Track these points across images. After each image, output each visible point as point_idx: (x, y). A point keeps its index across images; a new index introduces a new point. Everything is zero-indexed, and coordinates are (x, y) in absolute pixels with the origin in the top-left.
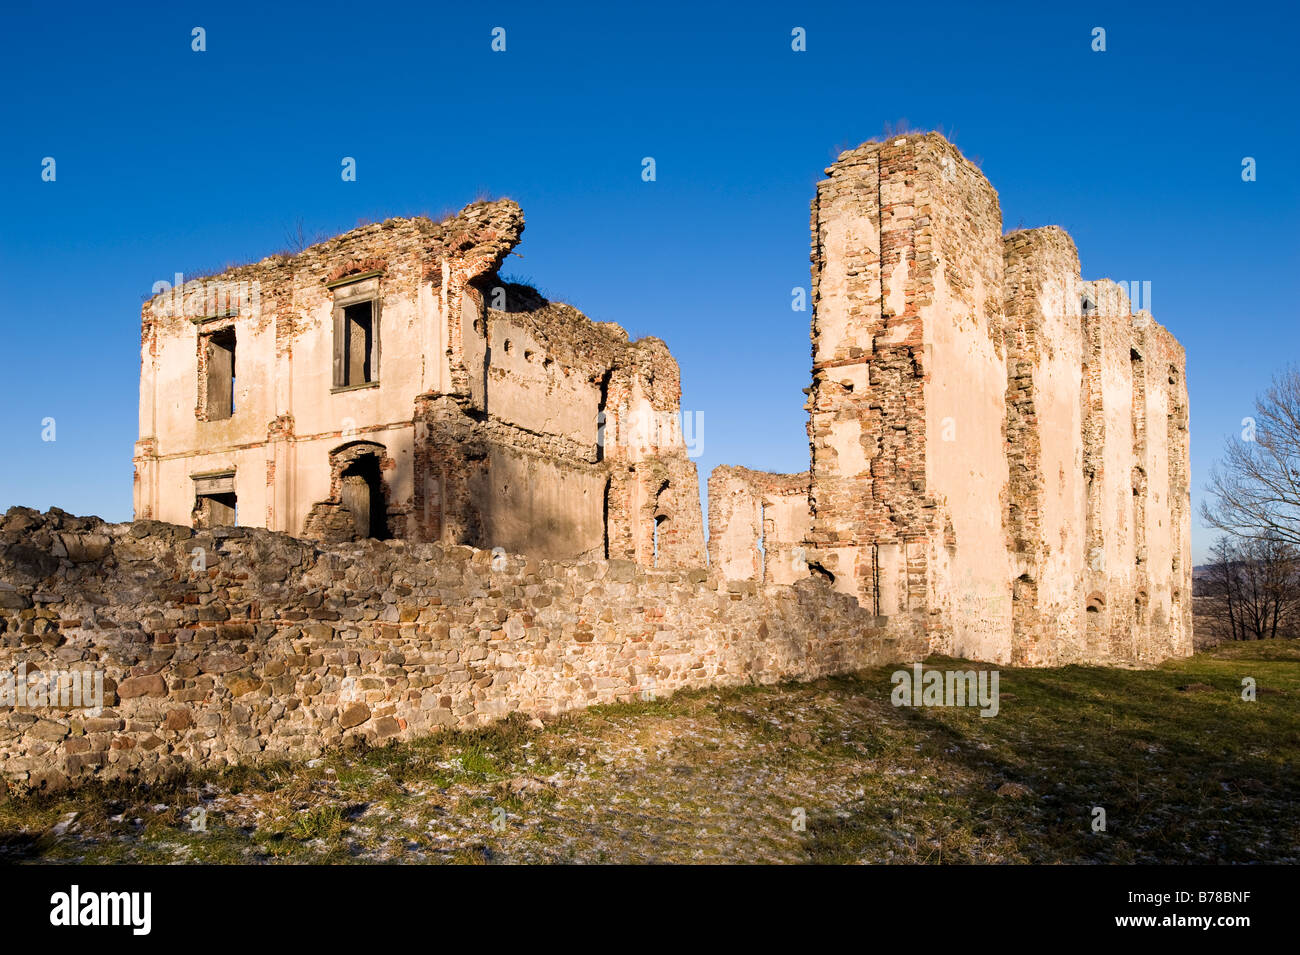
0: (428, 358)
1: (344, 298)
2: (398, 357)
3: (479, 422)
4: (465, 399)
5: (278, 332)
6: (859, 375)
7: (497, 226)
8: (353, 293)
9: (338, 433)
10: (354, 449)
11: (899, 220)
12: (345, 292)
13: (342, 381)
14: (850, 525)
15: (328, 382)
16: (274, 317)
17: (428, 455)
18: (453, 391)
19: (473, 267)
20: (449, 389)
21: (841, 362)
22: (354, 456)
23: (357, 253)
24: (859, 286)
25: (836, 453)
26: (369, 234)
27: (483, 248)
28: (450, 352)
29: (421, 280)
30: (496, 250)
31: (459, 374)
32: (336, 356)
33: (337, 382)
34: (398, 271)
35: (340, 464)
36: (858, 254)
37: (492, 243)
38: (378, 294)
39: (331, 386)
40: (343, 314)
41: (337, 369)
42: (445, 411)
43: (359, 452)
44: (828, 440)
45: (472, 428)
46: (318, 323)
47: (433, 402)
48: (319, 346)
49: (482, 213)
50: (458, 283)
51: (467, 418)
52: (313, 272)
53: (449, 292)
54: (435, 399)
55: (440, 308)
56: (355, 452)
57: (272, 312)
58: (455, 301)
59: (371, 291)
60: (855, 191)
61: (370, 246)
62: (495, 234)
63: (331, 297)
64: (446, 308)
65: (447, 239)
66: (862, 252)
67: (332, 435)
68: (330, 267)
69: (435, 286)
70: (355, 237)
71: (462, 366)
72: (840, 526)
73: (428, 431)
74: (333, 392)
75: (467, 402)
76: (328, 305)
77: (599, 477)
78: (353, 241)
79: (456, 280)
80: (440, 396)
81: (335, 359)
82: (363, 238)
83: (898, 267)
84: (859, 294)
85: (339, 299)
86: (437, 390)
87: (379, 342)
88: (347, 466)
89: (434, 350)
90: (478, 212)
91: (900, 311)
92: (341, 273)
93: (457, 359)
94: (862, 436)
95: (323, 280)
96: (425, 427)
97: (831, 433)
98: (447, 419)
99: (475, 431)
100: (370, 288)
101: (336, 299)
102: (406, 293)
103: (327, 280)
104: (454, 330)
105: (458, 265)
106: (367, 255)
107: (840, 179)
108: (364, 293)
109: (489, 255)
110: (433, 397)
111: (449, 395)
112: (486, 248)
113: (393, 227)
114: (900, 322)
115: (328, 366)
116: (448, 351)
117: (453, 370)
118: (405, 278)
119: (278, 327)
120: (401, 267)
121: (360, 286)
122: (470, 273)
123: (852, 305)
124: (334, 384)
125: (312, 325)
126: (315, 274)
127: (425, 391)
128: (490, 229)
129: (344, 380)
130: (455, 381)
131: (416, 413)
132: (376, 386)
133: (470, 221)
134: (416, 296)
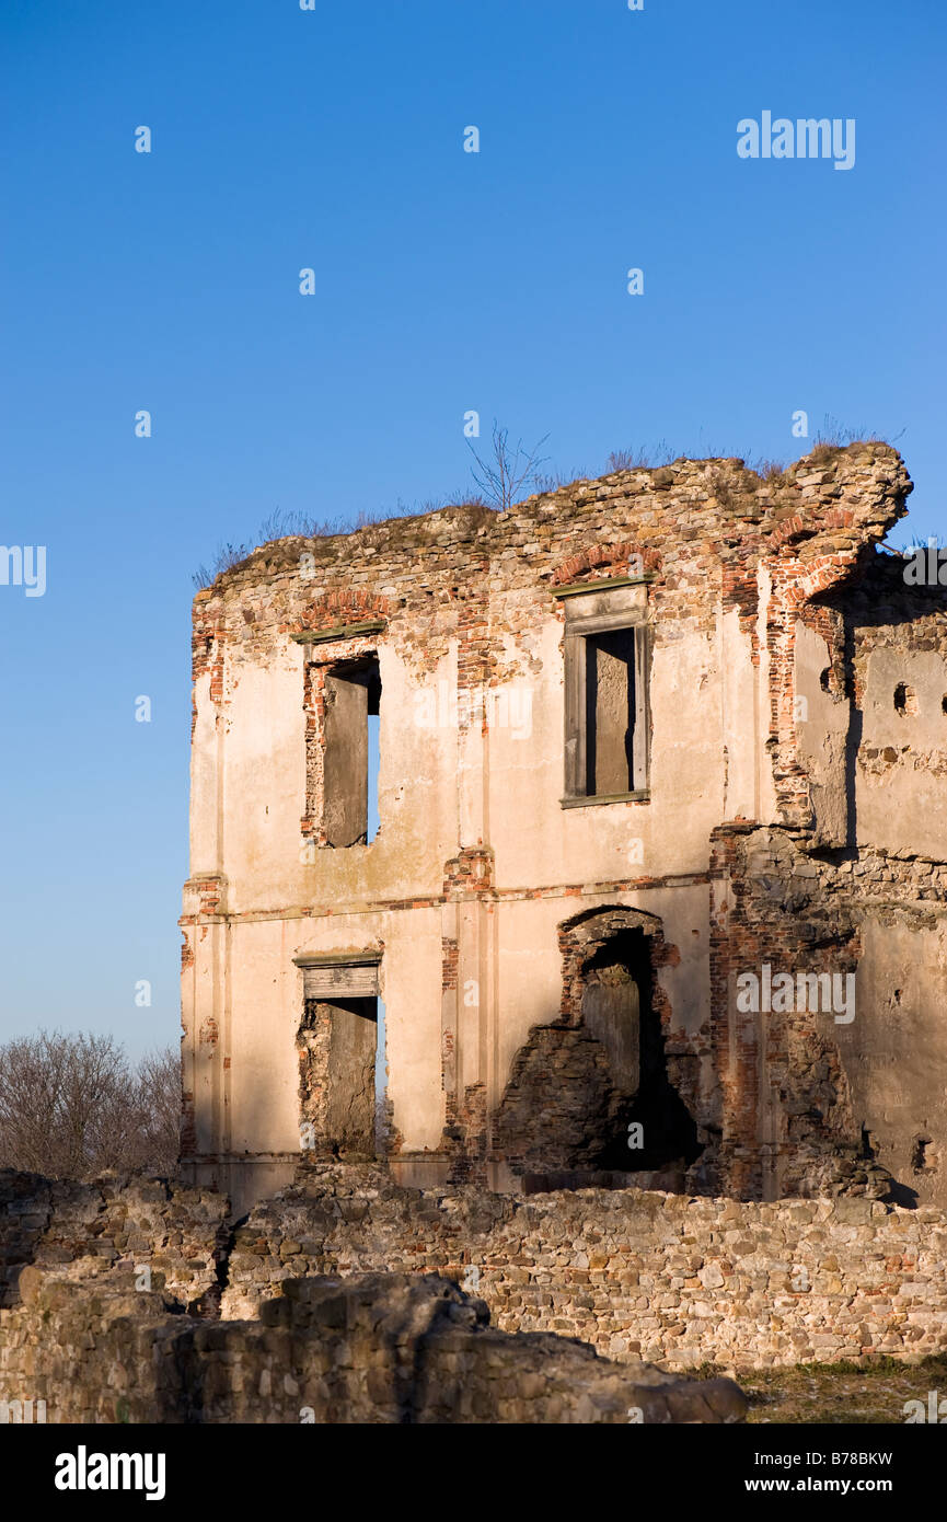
0: (734, 751)
1: (582, 618)
2: (683, 744)
3: (838, 865)
4: (803, 833)
5: (461, 677)
7: (854, 501)
8: (601, 610)
9: (575, 889)
10: (604, 918)
12: (585, 605)
13: (582, 783)
15: (556, 785)
16: (453, 646)
17: (735, 944)
18: (779, 819)
19: (815, 573)
20: (771, 815)
22: (606, 933)
23: (606, 530)
26: (627, 495)
27: (830, 540)
28: (774, 741)
29: (720, 598)
30: (854, 543)
31: (794, 784)
32: (570, 733)
33: (572, 786)
34: (681, 574)
35: (579, 948)
37: (847, 532)
38: (645, 616)
39: (561, 793)
40: (581, 647)
41: (572, 759)
42: (767, 856)
43: (614, 925)
45: (824, 882)
46: (535, 664)
47: (744, 839)
48: (539, 710)
49: (826, 480)
50: (787, 605)
51: (813, 862)
52: (525, 559)
53: (771, 624)
54: (747, 834)
55: (754, 657)
56: (607, 925)
57: (450, 632)
58: (783, 641)
59: (632, 609)
61: (629, 519)
62: (851, 515)
63: (561, 612)
64: (765, 657)
65: (766, 521)
67: (563, 891)
68: (557, 554)
69: (744, 613)
70: (603, 498)
71: (797, 768)
73: (735, 897)
74: (566, 804)
75: (807, 838)
76: (555, 630)
78: (599, 505)
79: (784, 601)
80: (758, 827)
81: (568, 738)
82: (616, 502)
85: (572, 620)
86: (750, 816)
87: (648, 713)
88: (592, 952)
89: (744, 739)
90: (818, 477)
92: (578, 567)
93: (787, 755)
95: (545, 577)
96: (730, 888)
98: (772, 870)
99: (830, 885)
100: (631, 604)
101: (569, 619)
102: (695, 620)
103: (553, 579)
104: (780, 698)
105: (787, 572)
106: (625, 536)
108: (620, 612)
109: (842, 554)
110: (746, 829)
111: (773, 826)
112: (834, 541)
113: (671, 483)
115: (555, 755)
116: (770, 741)
117: (779, 778)
118: (693, 590)
119: (460, 665)
120: (686, 568)
121: (614, 596)
122: (810, 586)
124: (567, 788)
125: (524, 667)
126: (530, 564)
127: (730, 817)
128: (841, 506)
129: (586, 785)
130: (783, 798)
131: (712, 862)
132: (643, 798)
133: (804, 492)
134: (713, 627)
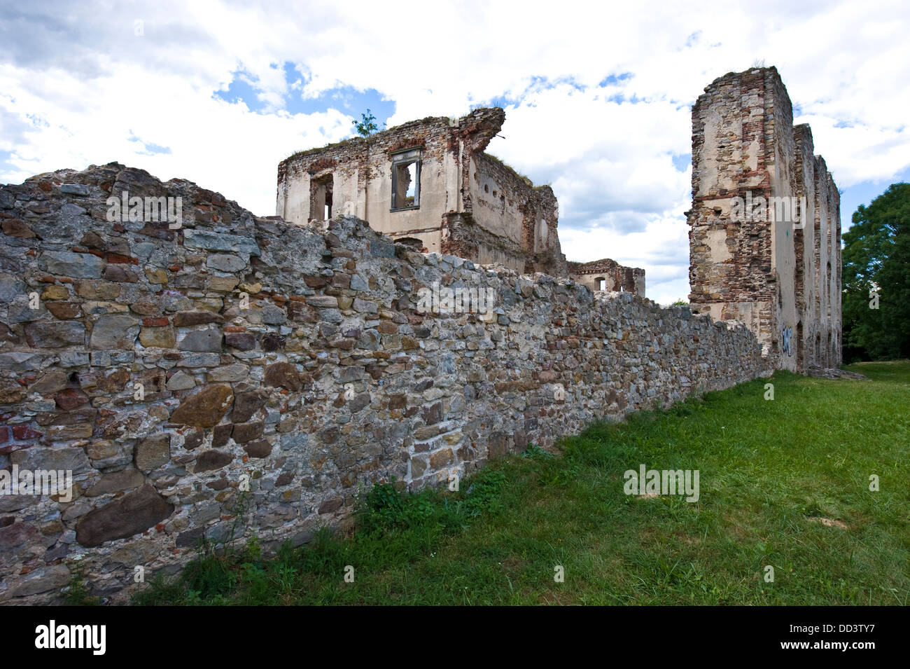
0: (450, 192)
1: (398, 161)
2: (431, 193)
4: (469, 216)
5: (359, 179)
6: (725, 205)
7: (491, 122)
8: (404, 158)
9: (395, 233)
11: (753, 116)
12: (400, 157)
14: (719, 290)
15: (389, 206)
16: (357, 171)
17: (449, 247)
18: (464, 212)
19: (477, 144)
20: (462, 211)
21: (713, 197)
23: (407, 136)
24: (725, 154)
25: (710, 249)
26: (415, 126)
28: (463, 190)
29: (446, 150)
31: (468, 202)
33: (394, 205)
34: (432, 145)
36: (726, 136)
37: (488, 131)
38: (419, 158)
39: (390, 208)
40: (397, 169)
41: (394, 198)
42: (459, 223)
44: (704, 241)
46: (382, 174)
47: (453, 218)
48: (383, 186)
49: (484, 115)
52: (381, 146)
53: (463, 157)
54: (454, 216)
55: (458, 165)
57: (356, 167)
58: (466, 162)
60: (724, 100)
61: (415, 133)
62: (490, 126)
63: (391, 160)
64: (461, 165)
65: (462, 129)
66: (728, 135)
67: (390, 235)
68: (390, 144)
69: (454, 154)
70: (406, 127)
71: (469, 198)
72: (713, 290)
73: (450, 233)
74: (392, 211)
75: (471, 218)
76: (389, 164)
77: (522, 261)
78: (405, 129)
79: (467, 151)
80: (457, 214)
81: (392, 193)
82: (411, 128)
83: (753, 143)
84: (725, 158)
85: (395, 162)
86: (455, 210)
87: (420, 185)
89: (452, 188)
90: (481, 114)
91: (754, 168)
92: (397, 147)
93: (466, 194)
94: (727, 239)
95: (386, 151)
96: (448, 230)
97: (707, 237)
98: (460, 227)
100: (415, 155)
101: (393, 161)
102: (437, 158)
103: (389, 151)
104: (465, 178)
105: (468, 143)
106: (413, 137)
107: (714, 93)
108: (411, 158)
110: (453, 214)
111: (461, 214)
112: (484, 134)
114: (755, 175)
115: (389, 198)
117: (464, 200)
118: (436, 150)
119: (359, 176)
120: (434, 144)
121: (409, 154)
123: (721, 165)
124: (392, 207)
125: (379, 175)
126: (382, 147)
127: (449, 211)
128: (487, 123)
130: (465, 206)
131: (443, 223)
132: (417, 208)
133: (477, 118)
134: (443, 159)
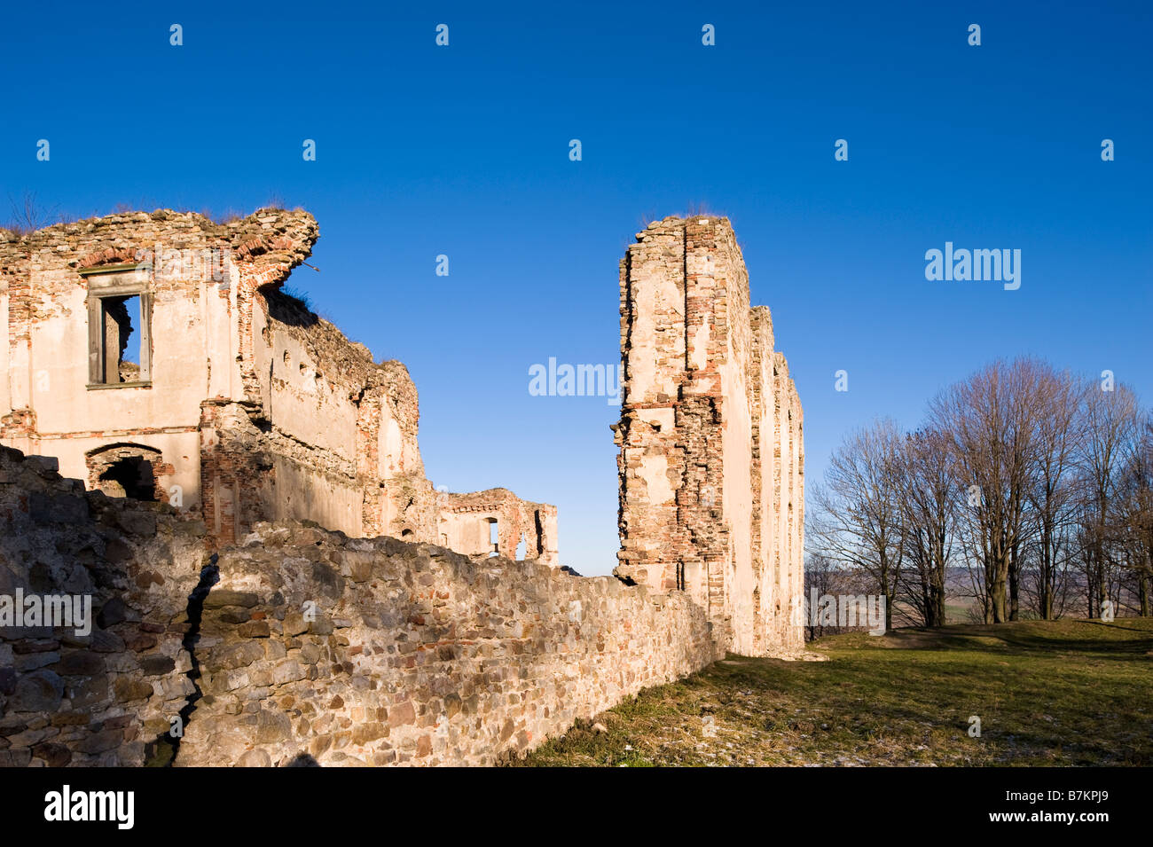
0: (215, 363)
1: (101, 287)
2: (176, 358)
3: (264, 432)
4: (257, 408)
5: (11, 316)
6: (665, 417)
7: (293, 236)
8: (114, 284)
9: (98, 434)
10: (116, 451)
11: (702, 288)
12: (104, 281)
13: (101, 378)
14: (658, 545)
15: (84, 376)
17: (218, 463)
18: (245, 399)
19: (265, 273)
20: (240, 396)
21: (651, 406)
22: (116, 459)
23: (118, 241)
24: (665, 340)
25: (645, 483)
26: (134, 222)
27: (275, 256)
28: (240, 358)
30: (291, 260)
31: (250, 381)
32: (92, 349)
33: (95, 378)
35: (99, 466)
36: (666, 313)
37: (288, 252)
38: (147, 288)
39: (87, 382)
40: (99, 304)
41: (93, 363)
42: (235, 419)
43: (122, 455)
44: (639, 471)
45: (258, 438)
46: (66, 311)
47: (220, 408)
48: (68, 336)
49: (278, 221)
50: (247, 288)
51: (254, 427)
52: (58, 253)
53: (238, 296)
54: (223, 405)
55: (229, 311)
56: (117, 455)
58: (245, 306)
59: (138, 284)
60: (663, 258)
61: (134, 236)
62: (291, 244)
63: (85, 284)
64: (235, 312)
65: (235, 241)
66: (669, 312)
67: (89, 434)
68: (81, 251)
69: (220, 289)
70: (116, 223)
71: (253, 374)
72: (649, 546)
73: (218, 438)
74: (90, 388)
75: (259, 411)
76: (81, 293)
77: (359, 492)
78: (114, 227)
79: (246, 285)
80: (230, 402)
81: (91, 352)
82: (126, 226)
83: (701, 328)
84: (666, 347)
85: (94, 288)
86: (226, 396)
87: (151, 340)
88: (105, 469)
89: (222, 357)
90: (274, 219)
91: (702, 366)
92: (98, 260)
93: (248, 366)
94: (668, 470)
95: (73, 265)
96: (214, 433)
97: (641, 465)
98: (237, 426)
99: (260, 441)
100: (137, 281)
101: (90, 288)
102: (185, 291)
103: (79, 266)
104: (244, 336)
105: (248, 270)
106: (133, 244)
107: (650, 244)
108: (128, 285)
109: (283, 264)
110: (221, 403)
111: (240, 403)
112: (280, 257)
113: (165, 219)
114: (703, 376)
115: (82, 360)
116: (238, 358)
117: (244, 377)
119: (11, 310)
121: (125, 276)
122: (261, 282)
123: (660, 356)
124: (91, 379)
125: (59, 312)
126: (62, 257)
127: (213, 395)
128: (285, 238)
130: (247, 388)
131: (202, 418)
132: (147, 386)
133: (263, 226)
134: (198, 296)
